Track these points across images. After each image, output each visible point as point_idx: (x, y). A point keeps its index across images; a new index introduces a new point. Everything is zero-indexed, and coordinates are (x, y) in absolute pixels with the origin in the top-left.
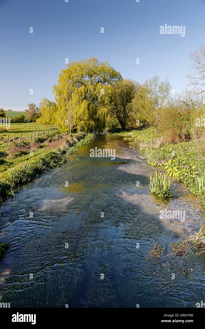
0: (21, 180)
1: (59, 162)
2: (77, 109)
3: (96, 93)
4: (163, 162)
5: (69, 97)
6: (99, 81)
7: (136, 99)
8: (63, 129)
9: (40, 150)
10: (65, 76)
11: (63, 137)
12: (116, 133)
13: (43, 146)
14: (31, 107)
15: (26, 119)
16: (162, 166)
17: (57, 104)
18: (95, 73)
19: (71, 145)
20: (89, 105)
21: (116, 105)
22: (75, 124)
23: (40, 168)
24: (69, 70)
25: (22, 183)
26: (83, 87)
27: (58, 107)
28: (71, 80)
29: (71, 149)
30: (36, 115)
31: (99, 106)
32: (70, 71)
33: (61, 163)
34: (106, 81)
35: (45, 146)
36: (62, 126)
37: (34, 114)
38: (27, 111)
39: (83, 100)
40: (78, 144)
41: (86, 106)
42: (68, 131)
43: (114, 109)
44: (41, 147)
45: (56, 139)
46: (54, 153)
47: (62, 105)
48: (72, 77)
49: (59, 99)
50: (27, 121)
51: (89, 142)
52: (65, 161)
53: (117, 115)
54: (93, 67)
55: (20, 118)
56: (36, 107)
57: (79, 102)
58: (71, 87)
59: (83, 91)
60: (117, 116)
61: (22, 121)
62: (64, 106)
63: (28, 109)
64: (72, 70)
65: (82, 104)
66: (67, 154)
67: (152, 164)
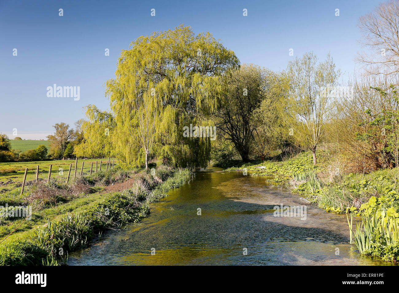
0: (67, 242)
1: (136, 214)
2: (155, 123)
3: (191, 91)
4: (357, 204)
5: (139, 101)
6: (194, 71)
7: (269, 101)
8: (128, 163)
9: (91, 197)
10: (131, 62)
11: (131, 176)
12: (233, 168)
13: (95, 190)
14: (60, 129)
15: (49, 153)
16: (356, 212)
17: (115, 115)
18: (188, 55)
19: (151, 188)
20: (177, 115)
21: (228, 114)
22: (151, 152)
23: (103, 222)
24: (138, 49)
25: (71, 249)
26: (165, 81)
27: (116, 121)
28: (141, 70)
29: (153, 193)
30: (69, 145)
31: (197, 117)
32: (139, 51)
33: (140, 215)
34: (208, 69)
35: (100, 189)
36: (125, 158)
37: (66, 143)
38: (51, 138)
39: (165, 106)
40: (164, 185)
41: (173, 117)
42: (137, 167)
43: (226, 123)
44: (92, 192)
45: (117, 180)
46: (124, 198)
47: (124, 117)
48: (143, 63)
49: (119, 107)
50: (51, 158)
51: (184, 183)
52: (148, 213)
53: (230, 134)
54: (183, 43)
55: (38, 152)
56: (69, 129)
57: (158, 110)
58: (141, 82)
59: (165, 88)
60: (232, 136)
61: (42, 157)
62: (128, 119)
63: (53, 135)
64: (143, 51)
65: (165, 113)
66: (148, 201)
67: (333, 209)
